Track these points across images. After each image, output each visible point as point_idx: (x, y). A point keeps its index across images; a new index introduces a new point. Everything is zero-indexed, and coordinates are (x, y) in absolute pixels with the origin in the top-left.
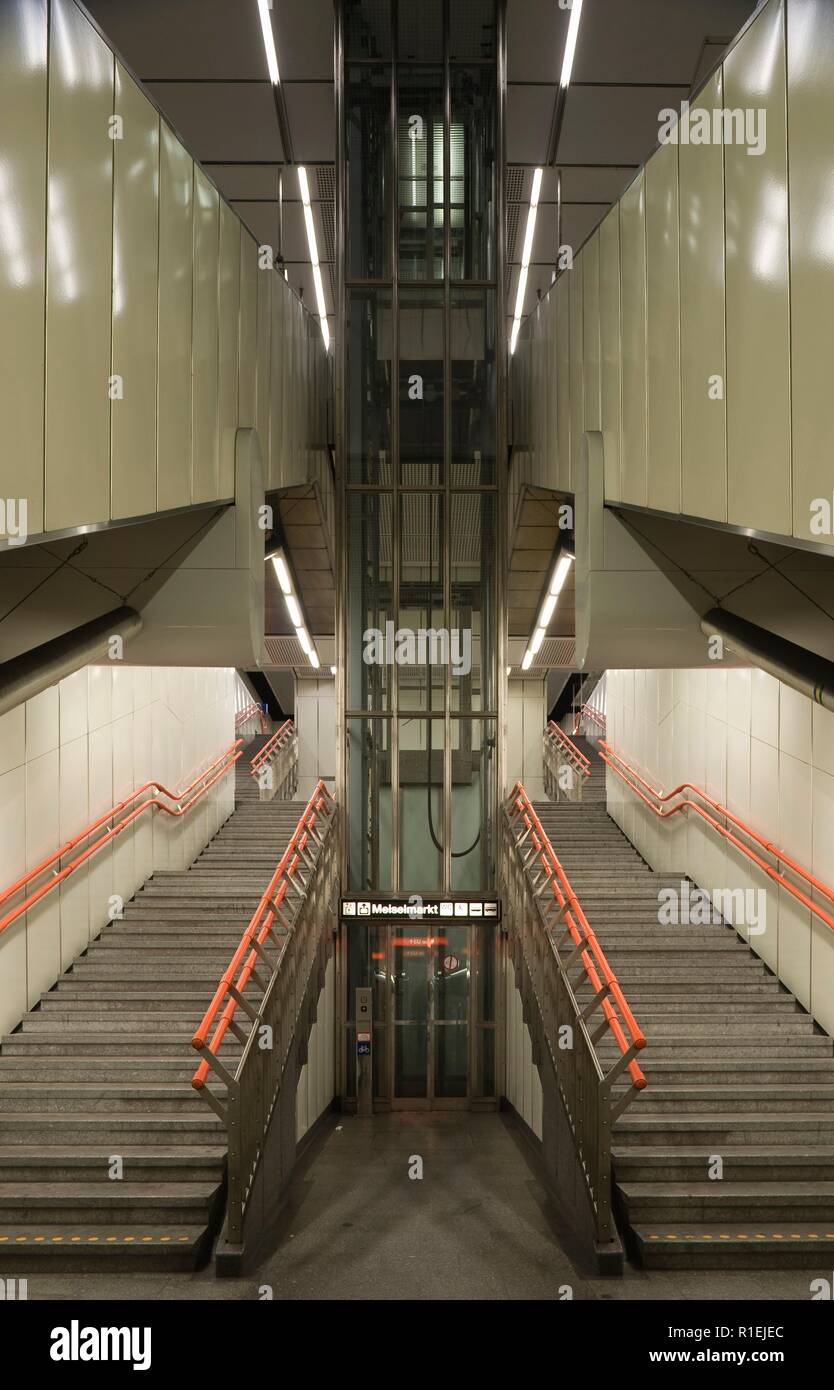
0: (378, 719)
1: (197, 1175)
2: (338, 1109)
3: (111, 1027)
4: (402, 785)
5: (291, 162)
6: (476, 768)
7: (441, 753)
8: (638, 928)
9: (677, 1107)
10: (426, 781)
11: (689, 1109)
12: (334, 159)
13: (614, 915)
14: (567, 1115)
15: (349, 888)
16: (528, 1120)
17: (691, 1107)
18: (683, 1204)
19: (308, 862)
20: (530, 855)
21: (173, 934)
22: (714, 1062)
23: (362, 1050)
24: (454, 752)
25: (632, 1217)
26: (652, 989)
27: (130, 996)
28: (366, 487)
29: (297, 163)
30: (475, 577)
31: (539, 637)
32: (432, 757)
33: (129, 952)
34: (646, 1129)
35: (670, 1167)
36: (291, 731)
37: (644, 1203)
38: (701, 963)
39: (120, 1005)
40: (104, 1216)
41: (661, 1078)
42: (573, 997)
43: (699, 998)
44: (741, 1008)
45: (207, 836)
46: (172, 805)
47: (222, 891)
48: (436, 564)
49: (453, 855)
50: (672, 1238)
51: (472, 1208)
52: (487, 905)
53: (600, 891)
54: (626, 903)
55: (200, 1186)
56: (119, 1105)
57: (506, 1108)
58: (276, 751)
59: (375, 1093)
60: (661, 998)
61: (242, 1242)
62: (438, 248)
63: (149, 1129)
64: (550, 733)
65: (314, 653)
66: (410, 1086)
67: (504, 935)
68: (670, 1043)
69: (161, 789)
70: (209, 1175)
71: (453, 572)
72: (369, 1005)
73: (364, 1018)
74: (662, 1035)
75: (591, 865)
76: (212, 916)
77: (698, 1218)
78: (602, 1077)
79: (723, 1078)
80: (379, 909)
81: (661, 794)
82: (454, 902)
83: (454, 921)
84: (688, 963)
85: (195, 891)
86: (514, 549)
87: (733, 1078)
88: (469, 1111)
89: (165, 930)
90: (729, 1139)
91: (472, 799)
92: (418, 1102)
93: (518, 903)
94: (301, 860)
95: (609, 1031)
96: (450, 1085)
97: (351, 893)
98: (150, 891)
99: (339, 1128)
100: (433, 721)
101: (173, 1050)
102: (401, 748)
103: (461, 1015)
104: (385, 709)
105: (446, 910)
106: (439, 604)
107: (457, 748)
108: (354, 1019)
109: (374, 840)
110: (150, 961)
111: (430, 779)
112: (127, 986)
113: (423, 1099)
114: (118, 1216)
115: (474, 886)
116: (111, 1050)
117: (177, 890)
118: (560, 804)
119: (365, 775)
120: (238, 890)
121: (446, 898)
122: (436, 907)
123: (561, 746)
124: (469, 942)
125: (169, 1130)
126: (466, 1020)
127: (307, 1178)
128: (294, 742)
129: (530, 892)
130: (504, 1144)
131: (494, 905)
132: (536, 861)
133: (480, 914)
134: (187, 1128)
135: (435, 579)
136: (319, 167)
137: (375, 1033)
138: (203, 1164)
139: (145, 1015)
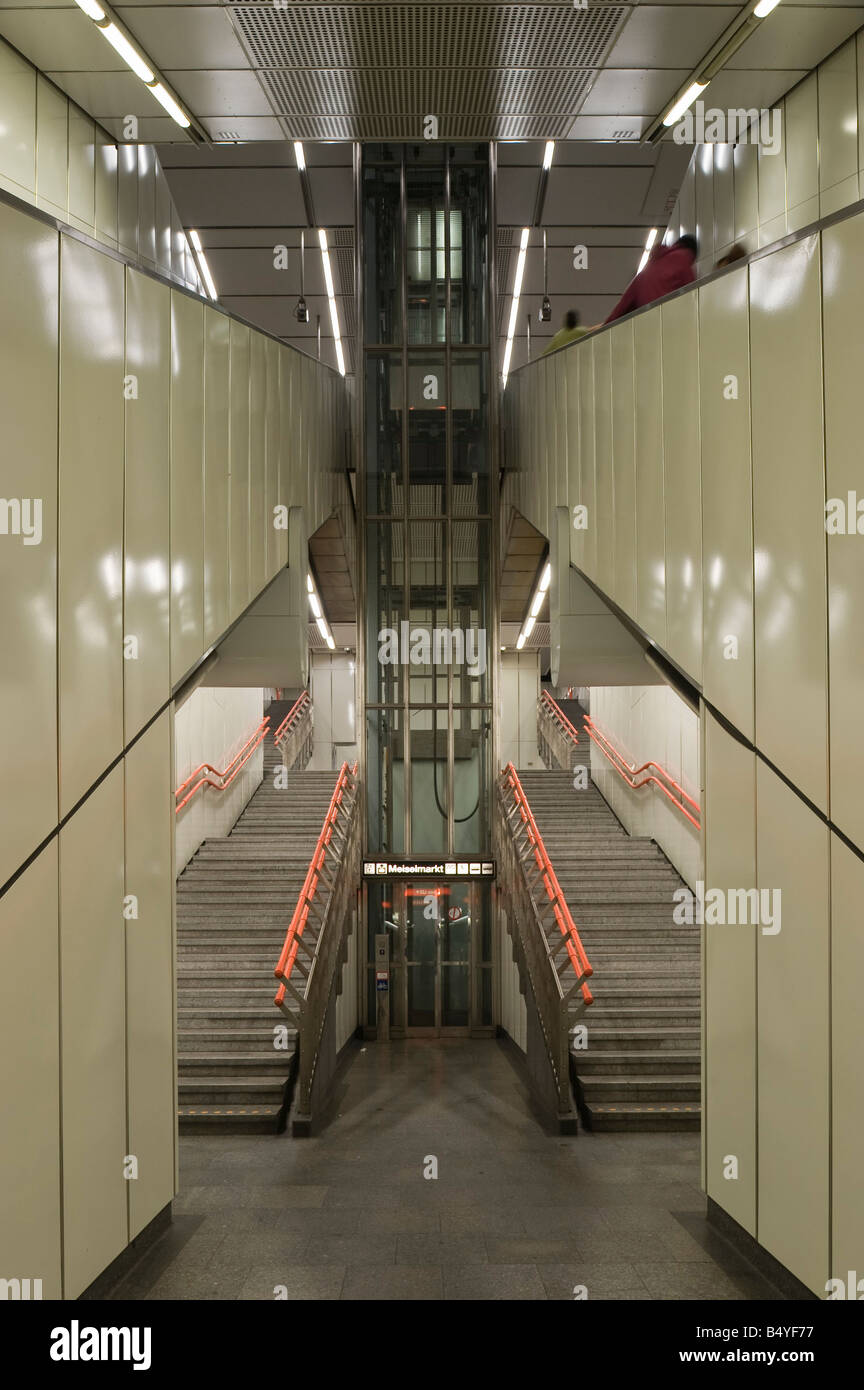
0: (390, 710)
1: (271, 1072)
2: (360, 1036)
3: (191, 966)
4: (413, 760)
5: (312, 226)
6: (474, 745)
7: (445, 733)
8: (607, 885)
9: (626, 1023)
10: (432, 756)
11: (636, 1025)
12: (353, 223)
13: (589, 874)
14: (542, 1029)
15: (369, 851)
16: (517, 1041)
17: (637, 1023)
18: (623, 1088)
19: (340, 834)
20: (519, 826)
21: (230, 892)
22: (659, 990)
23: (381, 986)
24: (456, 732)
25: (587, 1098)
26: (615, 934)
27: (202, 942)
28: (381, 517)
29: (318, 227)
30: (474, 581)
31: (530, 624)
32: (437, 737)
33: (196, 907)
34: (601, 1038)
35: (617, 1064)
36: (307, 701)
37: (596, 1088)
38: (655, 913)
39: (195, 949)
40: (208, 1099)
41: (616, 1003)
42: (545, 940)
43: (651, 941)
44: (684, 949)
45: (243, 804)
46: (217, 781)
47: (265, 855)
48: (439, 559)
49: (456, 821)
50: (613, 1110)
51: (471, 1100)
52: (484, 865)
53: (579, 853)
54: (600, 863)
55: (274, 1078)
56: (206, 1023)
57: (501, 1035)
58: (295, 722)
59: (391, 1023)
60: (621, 941)
61: (309, 1113)
62: (440, 301)
63: (232, 1040)
64: (543, 701)
65: (331, 638)
66: (421, 1017)
67: (499, 890)
68: (625, 976)
69: (210, 769)
70: (280, 1072)
71: (454, 565)
72: (387, 949)
73: (382, 960)
74: (620, 970)
75: (573, 828)
76: (259, 876)
77: (634, 1099)
78: (562, 997)
79: (663, 1002)
80: (394, 869)
81: (633, 768)
82: (457, 863)
83: (457, 878)
84: (644, 913)
85: (243, 856)
86: (507, 555)
87: (671, 1002)
88: (471, 1038)
89: (223, 889)
90: (662, 1045)
91: (472, 772)
92: (429, 1030)
93: (508, 865)
94: (334, 832)
95: (570, 966)
96: (453, 1017)
97: (370, 855)
98: (204, 855)
99: (364, 1050)
100: (438, 711)
101: (242, 983)
102: (412, 728)
103: (464, 957)
104: (396, 701)
105: (450, 869)
106: (443, 605)
107: (458, 727)
108: (374, 960)
109: (389, 810)
110: (214, 914)
111: (435, 754)
112: (198, 934)
113: (432, 1028)
114: (218, 1098)
115: (475, 850)
116: (193, 983)
117: (228, 854)
118: (550, 771)
119: (381, 753)
120: (277, 854)
121: (451, 859)
122: (442, 867)
123: (552, 715)
124: (471, 894)
125: (248, 1040)
126: (466, 961)
127: (344, 1082)
128: (310, 711)
129: (518, 858)
130: (499, 1061)
131: (491, 865)
132: (522, 832)
133: (478, 872)
134: (261, 1039)
135: (439, 583)
136: (336, 229)
137: (391, 972)
138: (276, 1063)
139: (218, 957)
